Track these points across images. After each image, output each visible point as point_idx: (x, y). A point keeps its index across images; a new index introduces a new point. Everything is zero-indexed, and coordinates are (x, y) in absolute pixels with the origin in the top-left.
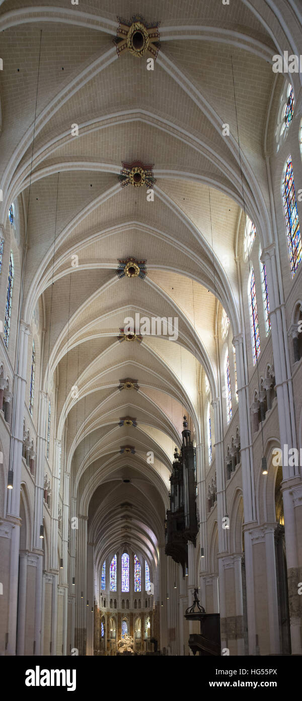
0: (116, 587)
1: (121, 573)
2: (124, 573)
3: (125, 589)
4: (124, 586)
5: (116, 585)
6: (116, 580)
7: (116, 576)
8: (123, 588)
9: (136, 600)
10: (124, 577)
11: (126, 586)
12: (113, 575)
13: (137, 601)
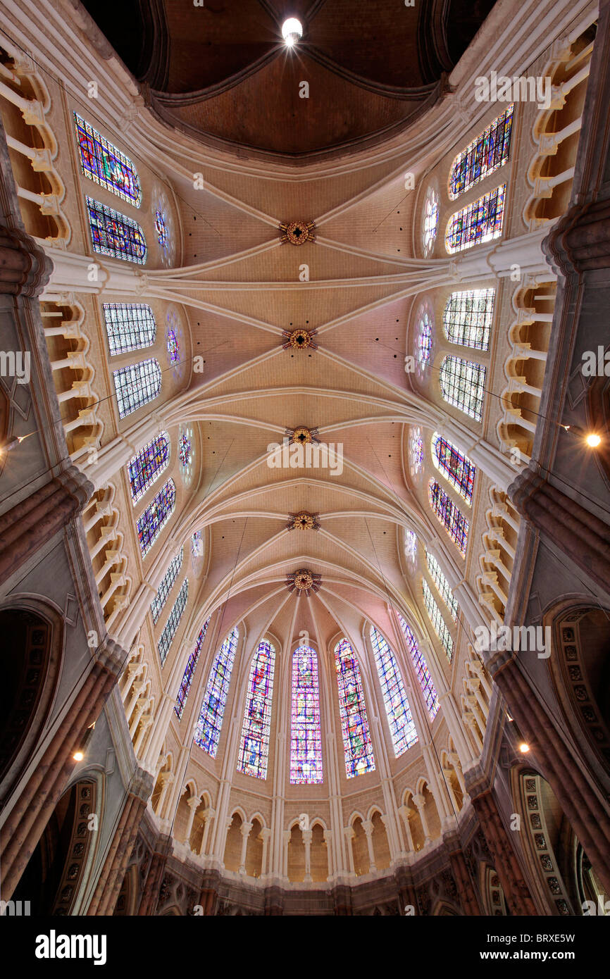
0: (265, 761)
1: (289, 707)
2: (301, 704)
3: (306, 767)
4: (302, 756)
5: (265, 750)
6: (267, 731)
7: (268, 711)
8: (294, 765)
9: (358, 821)
10: (301, 719)
11: (311, 755)
12: (259, 707)
13: (367, 826)
